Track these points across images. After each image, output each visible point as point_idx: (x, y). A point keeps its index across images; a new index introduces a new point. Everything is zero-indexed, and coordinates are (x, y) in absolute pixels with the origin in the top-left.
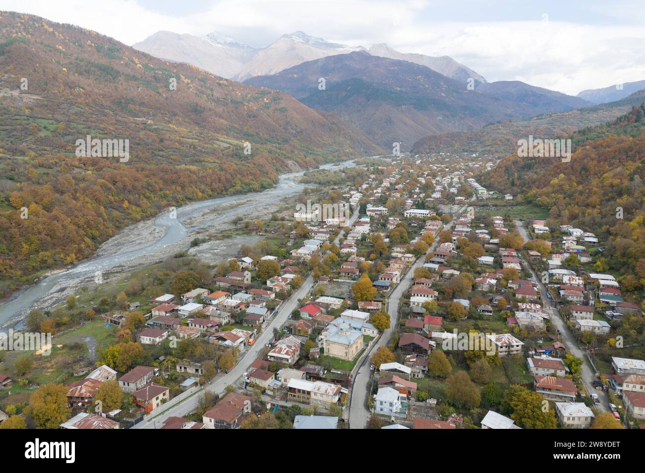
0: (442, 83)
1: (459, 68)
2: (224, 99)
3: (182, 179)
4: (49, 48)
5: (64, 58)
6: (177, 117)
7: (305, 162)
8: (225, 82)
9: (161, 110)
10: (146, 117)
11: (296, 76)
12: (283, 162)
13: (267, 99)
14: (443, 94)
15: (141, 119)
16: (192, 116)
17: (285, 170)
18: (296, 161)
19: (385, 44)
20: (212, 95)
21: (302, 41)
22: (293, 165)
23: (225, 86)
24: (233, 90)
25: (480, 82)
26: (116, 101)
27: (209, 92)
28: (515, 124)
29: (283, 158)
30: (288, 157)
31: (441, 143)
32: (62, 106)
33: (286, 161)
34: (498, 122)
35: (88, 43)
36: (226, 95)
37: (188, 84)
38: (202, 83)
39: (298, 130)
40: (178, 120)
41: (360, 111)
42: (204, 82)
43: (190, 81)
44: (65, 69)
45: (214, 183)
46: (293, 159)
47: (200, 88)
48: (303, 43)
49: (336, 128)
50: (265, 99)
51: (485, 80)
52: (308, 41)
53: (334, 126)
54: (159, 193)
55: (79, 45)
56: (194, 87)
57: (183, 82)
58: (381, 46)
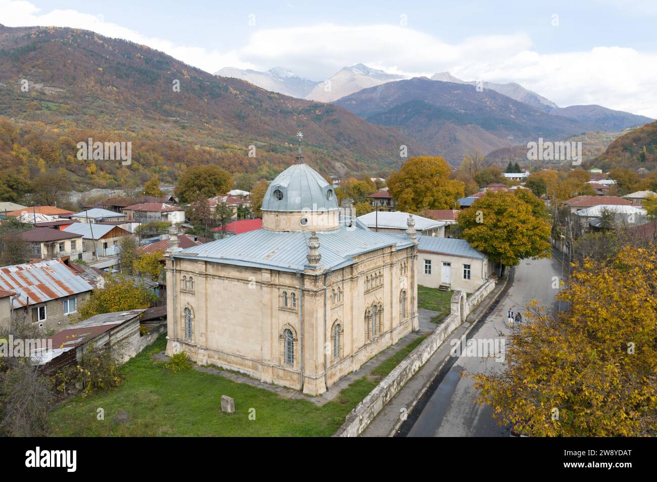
0: (511, 106)
1: (528, 94)
2: (273, 109)
3: (189, 156)
4: (90, 53)
5: (105, 62)
6: (217, 120)
7: (355, 165)
8: (276, 96)
9: (199, 112)
10: (181, 117)
11: (354, 102)
12: (329, 163)
13: (319, 112)
14: (512, 116)
15: (175, 118)
16: (235, 122)
17: (332, 172)
18: (345, 164)
19: (447, 73)
20: (261, 106)
21: (362, 73)
22: (342, 168)
23: (276, 99)
24: (284, 102)
25: (552, 108)
26: (152, 101)
27: (258, 103)
28: (604, 135)
29: (329, 159)
30: (336, 159)
31: (515, 156)
32: (86, 99)
33: (333, 162)
34: (583, 134)
35: (137, 55)
36: (276, 107)
37: (236, 95)
38: (251, 95)
39: (352, 141)
40: (217, 122)
41: (421, 131)
42: (253, 94)
43: (238, 92)
44: (101, 69)
45: (232, 166)
46: (342, 162)
47: (248, 99)
48: (363, 75)
49: (395, 140)
50: (317, 111)
51: (557, 106)
52: (369, 73)
53: (391, 138)
54: (154, 167)
55: (127, 57)
56: (242, 98)
57: (231, 93)
58: (443, 74)
